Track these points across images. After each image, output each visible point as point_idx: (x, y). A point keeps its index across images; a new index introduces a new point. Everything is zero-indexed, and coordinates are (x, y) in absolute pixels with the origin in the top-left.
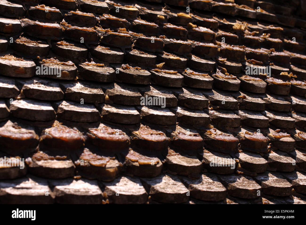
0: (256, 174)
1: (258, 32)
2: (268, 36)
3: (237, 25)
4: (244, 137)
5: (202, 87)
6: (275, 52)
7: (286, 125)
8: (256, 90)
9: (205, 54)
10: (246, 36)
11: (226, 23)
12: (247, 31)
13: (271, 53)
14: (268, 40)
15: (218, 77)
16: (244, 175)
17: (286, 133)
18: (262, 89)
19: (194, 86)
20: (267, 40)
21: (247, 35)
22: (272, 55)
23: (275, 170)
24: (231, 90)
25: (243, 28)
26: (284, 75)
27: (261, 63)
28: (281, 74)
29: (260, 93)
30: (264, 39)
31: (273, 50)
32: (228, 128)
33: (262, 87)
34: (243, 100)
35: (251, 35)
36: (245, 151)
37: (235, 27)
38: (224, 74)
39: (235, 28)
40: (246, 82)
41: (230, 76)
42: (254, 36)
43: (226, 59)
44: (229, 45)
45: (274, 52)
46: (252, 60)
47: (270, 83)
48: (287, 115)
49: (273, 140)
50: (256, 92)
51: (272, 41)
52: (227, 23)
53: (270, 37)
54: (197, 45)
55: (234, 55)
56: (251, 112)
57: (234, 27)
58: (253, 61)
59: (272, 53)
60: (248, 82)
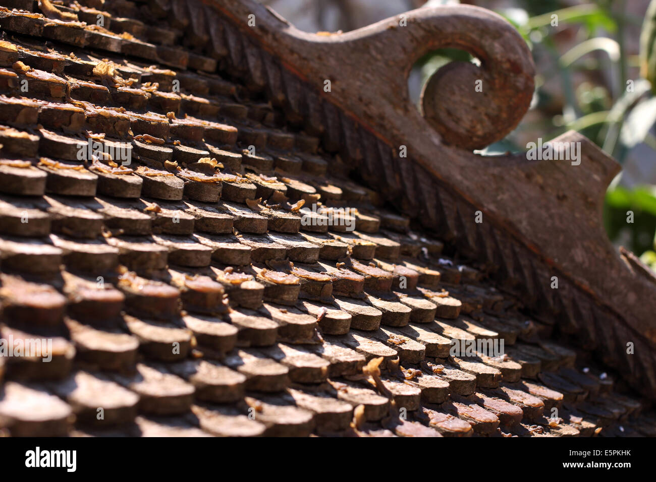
0: (224, 355)
1: (137, 80)
2: (155, 88)
3: (101, 66)
4: (186, 286)
5: (81, 193)
6: (177, 119)
7: (239, 258)
8: (169, 195)
9: (63, 127)
10: (120, 88)
11: (77, 62)
12: (118, 78)
13: (171, 122)
14: (157, 96)
15: (101, 172)
16: (206, 358)
17: (243, 274)
18: (178, 192)
19: (67, 192)
20: (155, 95)
21: (121, 86)
22: (172, 125)
23: (248, 344)
24: (129, 196)
25: (111, 72)
26: (204, 162)
27: (161, 140)
28: (199, 162)
29: (176, 199)
30: (150, 94)
31: (172, 114)
32: (151, 271)
33: (178, 188)
34: (156, 215)
35: (128, 87)
36: (194, 313)
37: (97, 69)
38: (108, 165)
39: (98, 72)
40: (151, 180)
41: (119, 168)
42: (132, 87)
43: (102, 135)
44: (98, 107)
45: (174, 119)
46: (144, 135)
47: (188, 180)
48: (231, 240)
49: (229, 288)
50: (170, 199)
51: (165, 97)
52: (79, 61)
53: (159, 89)
54: (45, 107)
55: (114, 127)
56: (173, 238)
57: (95, 70)
58: (148, 138)
59: (173, 120)
60: (153, 179)
